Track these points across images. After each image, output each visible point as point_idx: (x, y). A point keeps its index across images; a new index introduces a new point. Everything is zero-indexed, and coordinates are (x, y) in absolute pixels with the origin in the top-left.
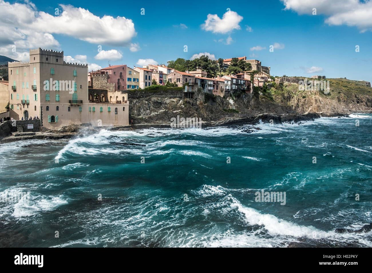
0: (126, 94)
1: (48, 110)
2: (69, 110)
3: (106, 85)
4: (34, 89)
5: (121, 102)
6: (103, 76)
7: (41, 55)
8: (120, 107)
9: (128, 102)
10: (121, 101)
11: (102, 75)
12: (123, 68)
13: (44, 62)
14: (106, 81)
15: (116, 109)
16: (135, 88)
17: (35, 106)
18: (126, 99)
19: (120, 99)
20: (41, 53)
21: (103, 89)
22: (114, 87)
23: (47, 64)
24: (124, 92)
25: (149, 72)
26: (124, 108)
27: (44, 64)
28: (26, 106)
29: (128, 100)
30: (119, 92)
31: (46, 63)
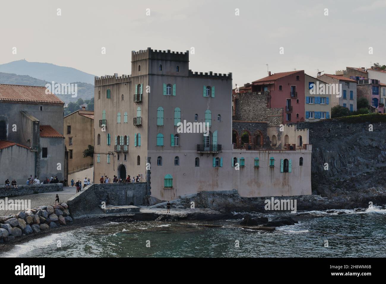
0: (306, 129)
1: (160, 164)
2: (197, 163)
3: (263, 112)
4: (138, 123)
5: (296, 147)
6: (257, 96)
7: (150, 60)
8: (293, 158)
9: (310, 148)
10: (295, 145)
11: (257, 94)
12: (298, 77)
13: (155, 73)
14: (264, 105)
15: (286, 161)
16: (322, 118)
17: (139, 157)
18: (306, 141)
19: (293, 140)
20: (150, 57)
21: (257, 121)
22: (280, 116)
23: (160, 78)
24: (301, 125)
25: (351, 84)
26: (301, 159)
27: (155, 78)
28: (122, 156)
29: (310, 144)
30: (290, 126)
31: (158, 75)
